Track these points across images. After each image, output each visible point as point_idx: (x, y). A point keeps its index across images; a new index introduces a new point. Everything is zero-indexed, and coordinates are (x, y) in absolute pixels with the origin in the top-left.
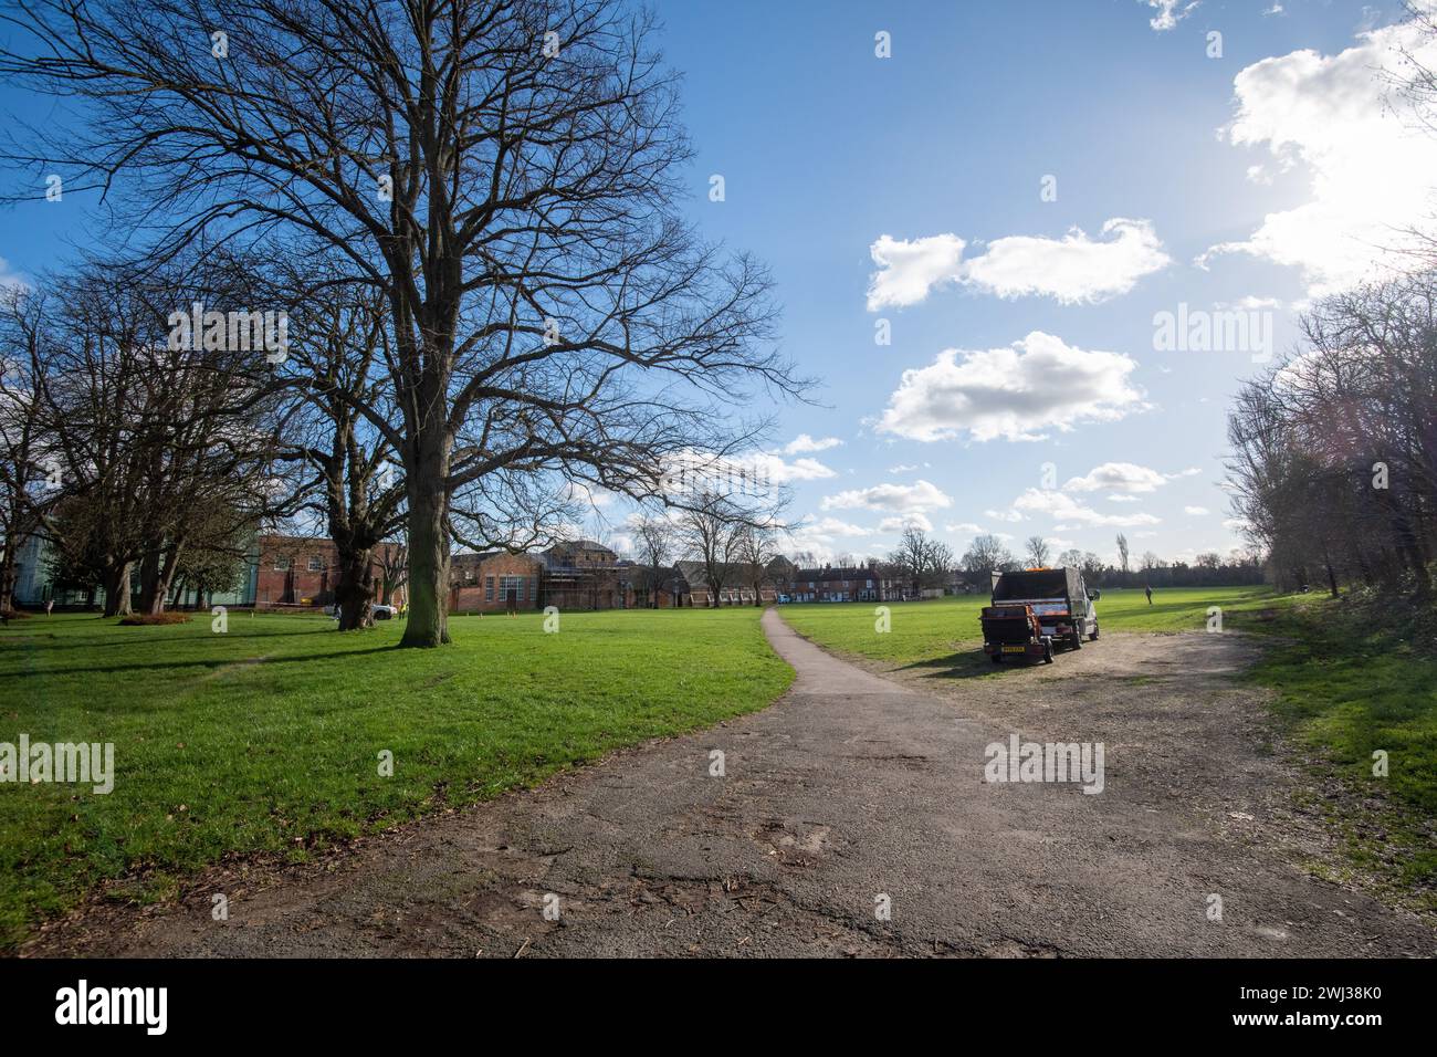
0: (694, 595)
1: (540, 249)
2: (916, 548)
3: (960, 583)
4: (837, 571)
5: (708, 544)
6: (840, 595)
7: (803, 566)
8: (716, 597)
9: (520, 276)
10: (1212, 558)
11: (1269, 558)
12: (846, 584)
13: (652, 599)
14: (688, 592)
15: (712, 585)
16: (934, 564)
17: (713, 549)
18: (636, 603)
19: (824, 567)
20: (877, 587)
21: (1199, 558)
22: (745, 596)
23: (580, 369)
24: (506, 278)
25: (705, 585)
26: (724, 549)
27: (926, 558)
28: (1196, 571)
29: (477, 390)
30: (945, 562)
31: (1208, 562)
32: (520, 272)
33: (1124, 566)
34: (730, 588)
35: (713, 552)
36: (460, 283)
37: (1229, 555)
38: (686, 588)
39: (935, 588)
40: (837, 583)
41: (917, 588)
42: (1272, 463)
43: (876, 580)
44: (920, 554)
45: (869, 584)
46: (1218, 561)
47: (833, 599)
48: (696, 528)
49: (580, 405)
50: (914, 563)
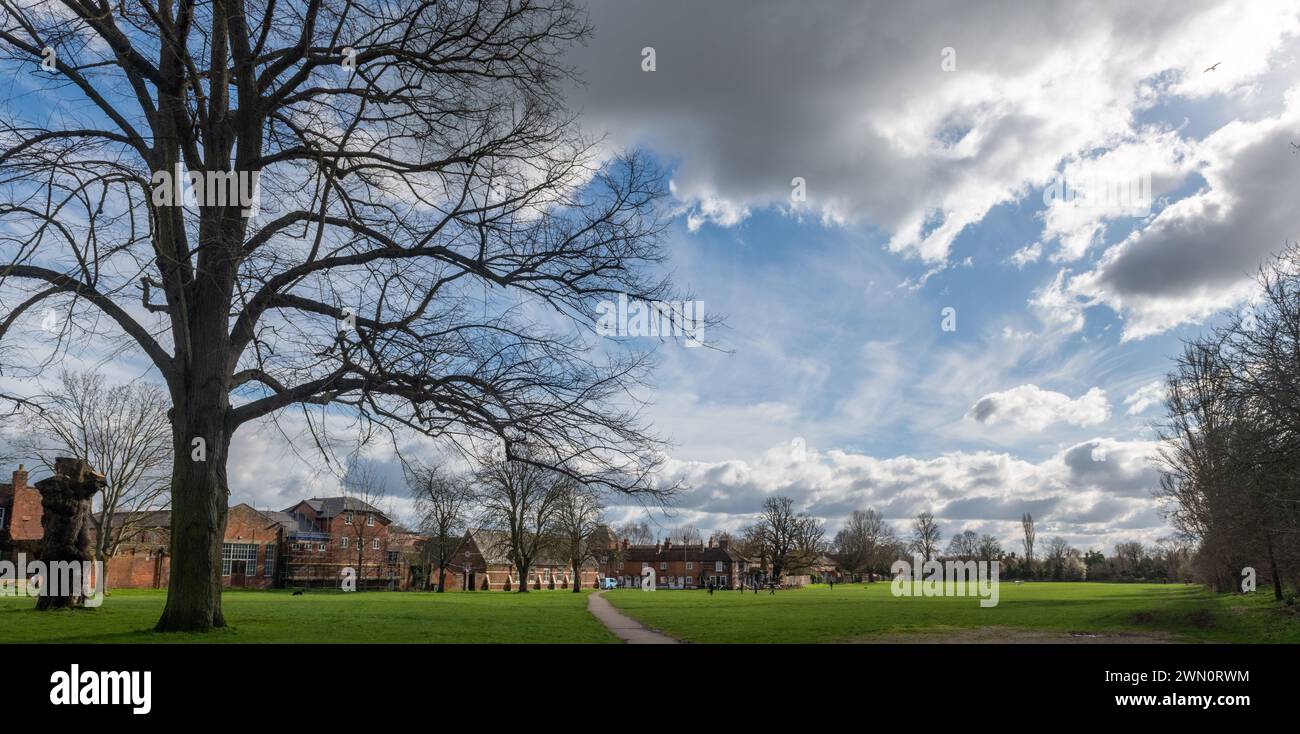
0: (490, 574)
1: (364, 119)
2: (779, 521)
3: (830, 569)
4: (677, 548)
5: (515, 508)
6: (681, 581)
7: (635, 542)
8: (523, 579)
9: (337, 156)
10: (1133, 548)
11: (1201, 550)
12: (690, 566)
13: (435, 579)
14: (483, 571)
15: (518, 563)
16: (801, 545)
17: (522, 514)
18: (413, 584)
19: (662, 543)
20: (729, 571)
21: (1118, 548)
22: (559, 578)
23: (397, 275)
24: (317, 156)
25: (508, 562)
26: (536, 515)
27: (791, 536)
28: (1112, 563)
29: (272, 295)
30: (814, 541)
31: (1128, 553)
32: (336, 149)
33: (1028, 554)
34: (540, 566)
35: (522, 518)
36: (259, 157)
37: (1153, 545)
38: (480, 565)
39: (800, 574)
40: (678, 564)
41: (779, 573)
42: (1213, 437)
43: (728, 562)
44: (784, 530)
45: (719, 566)
46: (1141, 552)
47: (672, 585)
48: (502, 485)
49: (402, 326)
50: (776, 542)
